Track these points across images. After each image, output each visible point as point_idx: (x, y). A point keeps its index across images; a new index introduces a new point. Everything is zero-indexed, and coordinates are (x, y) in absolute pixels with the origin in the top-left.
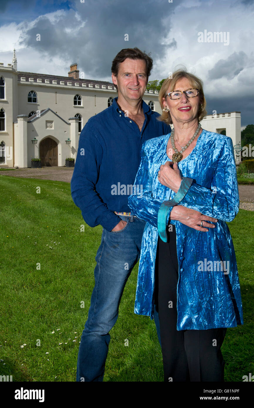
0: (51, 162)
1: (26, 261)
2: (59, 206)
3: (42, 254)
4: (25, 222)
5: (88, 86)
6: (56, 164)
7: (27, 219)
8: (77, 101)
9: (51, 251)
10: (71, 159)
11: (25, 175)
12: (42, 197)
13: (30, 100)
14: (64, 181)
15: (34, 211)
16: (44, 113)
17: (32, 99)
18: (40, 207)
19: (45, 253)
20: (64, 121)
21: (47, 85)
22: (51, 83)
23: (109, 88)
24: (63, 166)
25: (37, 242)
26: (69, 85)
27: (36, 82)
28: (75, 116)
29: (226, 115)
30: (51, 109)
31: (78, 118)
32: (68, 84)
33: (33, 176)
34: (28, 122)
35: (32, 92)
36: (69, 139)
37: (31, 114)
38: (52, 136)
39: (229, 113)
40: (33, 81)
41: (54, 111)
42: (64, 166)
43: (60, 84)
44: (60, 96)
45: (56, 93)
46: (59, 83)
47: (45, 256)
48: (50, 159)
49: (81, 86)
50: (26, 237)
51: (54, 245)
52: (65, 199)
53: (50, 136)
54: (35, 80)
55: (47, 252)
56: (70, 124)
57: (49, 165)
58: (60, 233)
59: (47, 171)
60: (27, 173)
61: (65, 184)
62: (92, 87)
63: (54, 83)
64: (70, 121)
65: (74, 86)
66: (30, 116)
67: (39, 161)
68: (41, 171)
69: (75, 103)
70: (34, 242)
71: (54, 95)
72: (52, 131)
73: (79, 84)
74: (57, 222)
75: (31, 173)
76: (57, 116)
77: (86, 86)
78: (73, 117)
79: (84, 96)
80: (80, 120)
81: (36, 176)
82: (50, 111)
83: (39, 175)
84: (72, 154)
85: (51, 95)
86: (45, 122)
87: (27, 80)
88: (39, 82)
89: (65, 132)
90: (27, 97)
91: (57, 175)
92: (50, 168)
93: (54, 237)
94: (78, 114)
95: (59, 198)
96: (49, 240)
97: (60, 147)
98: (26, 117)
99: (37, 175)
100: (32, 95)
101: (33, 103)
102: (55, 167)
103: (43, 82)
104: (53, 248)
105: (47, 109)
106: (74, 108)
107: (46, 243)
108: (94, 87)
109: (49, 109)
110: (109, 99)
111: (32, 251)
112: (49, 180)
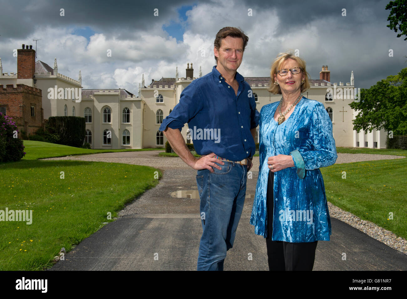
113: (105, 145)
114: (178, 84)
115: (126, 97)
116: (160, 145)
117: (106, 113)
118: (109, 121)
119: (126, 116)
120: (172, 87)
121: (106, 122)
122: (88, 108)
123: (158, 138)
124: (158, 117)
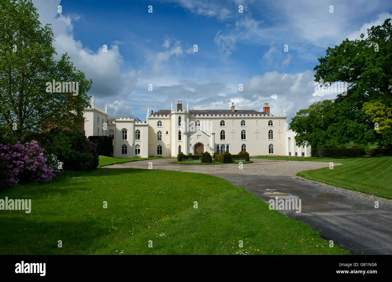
5: (228, 116)
8: (222, 124)
20: (207, 135)
21: (205, 117)
23: (242, 116)
26: (218, 116)
34: (188, 136)
36: (208, 144)
40: (198, 116)
45: (210, 120)
46: (212, 116)
49: (224, 116)
53: (199, 142)
56: (210, 136)
63: (209, 116)
65: (221, 116)
76: (203, 132)
86: (197, 136)
87: (195, 115)
88: (201, 116)
89: (207, 140)
94: (222, 131)
97: (205, 147)
108: (233, 116)
110: (242, 122)
113: (123, 155)
114: (172, 114)
115: (138, 122)
116: (159, 155)
117: (124, 133)
118: (126, 138)
119: (137, 135)
120: (168, 116)
121: (124, 139)
122: (112, 130)
123: (158, 150)
124: (158, 136)
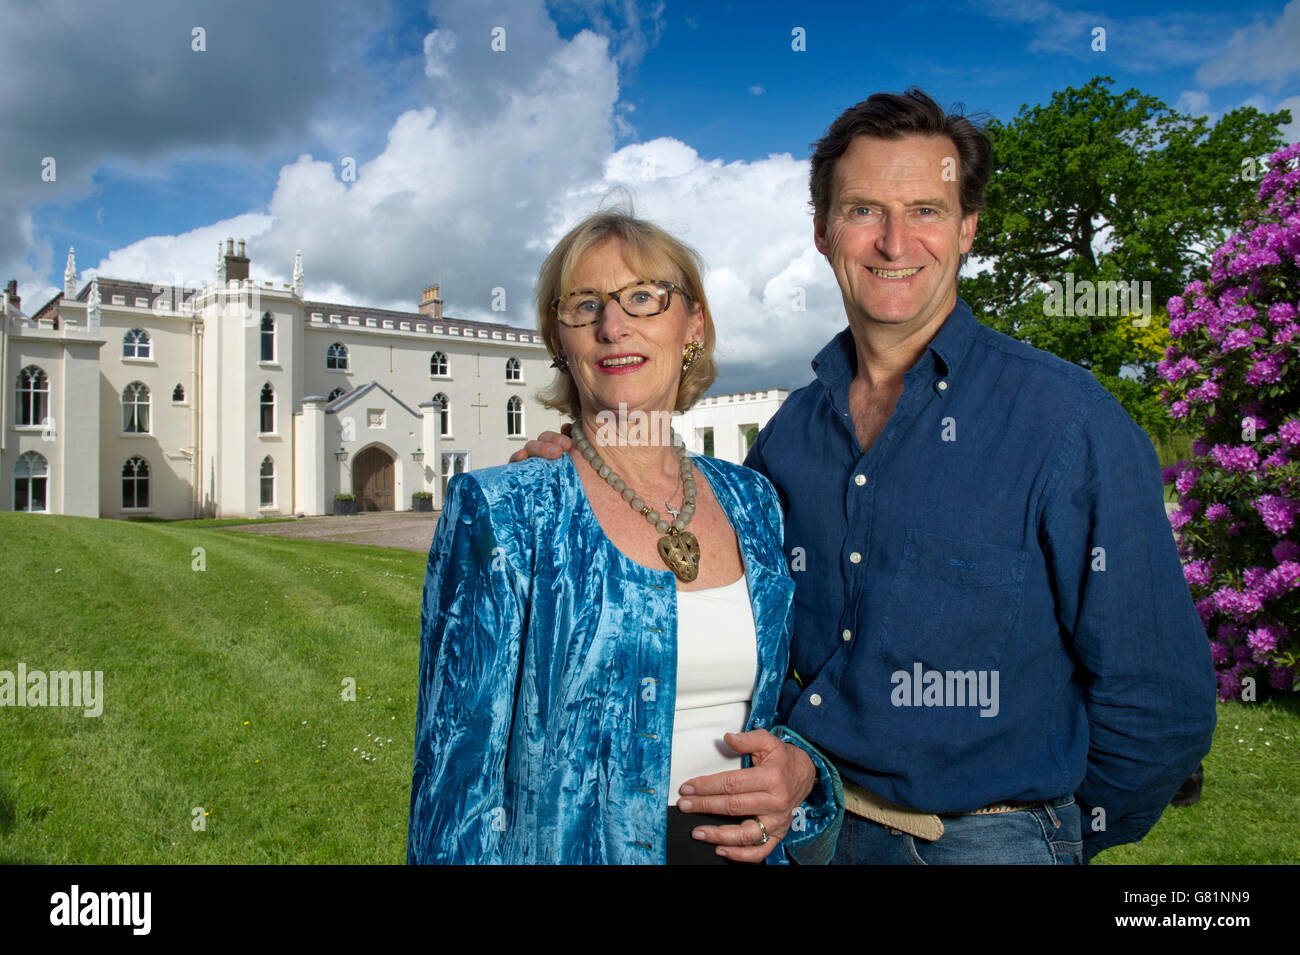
0: (379, 502)
1: (292, 807)
2: (393, 624)
3: (339, 781)
4: (299, 673)
5: (461, 334)
6: (390, 506)
7: (306, 665)
8: (437, 366)
9: (366, 768)
10: (425, 493)
11: (318, 532)
12: (351, 598)
13: (331, 364)
14: (406, 546)
15: (327, 639)
16: (362, 391)
17: (337, 362)
18: (342, 625)
19: (347, 776)
20: (409, 409)
21: (372, 330)
22: (380, 325)
23: (508, 338)
24: (407, 509)
25: (329, 739)
26: (421, 331)
27: (346, 323)
28: (434, 399)
29: (759, 395)
30: (379, 383)
31: (439, 402)
32: (418, 329)
33: (336, 536)
34: (327, 413)
35: (337, 345)
36: (419, 450)
37: (335, 395)
38: (380, 443)
39: (765, 392)
40: (339, 321)
41: (385, 387)
42: (410, 511)
43: (399, 329)
44: (399, 354)
45: (391, 347)
46: (397, 327)
47: (348, 785)
48: (378, 495)
49: (446, 332)
50: (298, 723)
51: (374, 748)
52: (407, 600)
53: (376, 442)
54: (345, 320)
55: (355, 774)
56: (421, 417)
57: (373, 508)
58: (394, 706)
59: (370, 521)
60: (324, 528)
61: (408, 555)
62: (471, 334)
63: (387, 327)
64: (422, 411)
65: (432, 332)
66: (332, 398)
67: (351, 500)
68: (357, 522)
69: (434, 370)
70: (319, 738)
71: (385, 351)
72: (381, 432)
73: (443, 329)
74: (385, 670)
75: (333, 528)
76: (394, 398)
77: (457, 333)
78: (430, 400)
79: (454, 355)
80: (445, 407)
81: (344, 535)
82: (377, 388)
83: (351, 532)
84: (426, 483)
85: (380, 352)
86: (366, 413)
87: (326, 319)
88: (353, 324)
89: (411, 433)
90: (326, 357)
91: (392, 531)
92: (378, 514)
93: (376, 721)
94: (439, 395)
95: (394, 600)
96: (363, 730)
97: (399, 467)
98: (322, 401)
99: (347, 532)
100: (337, 353)
101: (338, 370)
102: (387, 513)
103: (363, 323)
104: (371, 758)
105: (369, 383)
106: (431, 382)
107: (352, 741)
108: (476, 335)
109: (375, 384)
110: (508, 363)
111: (311, 771)
112: (373, 546)
115: (32, 325)
116: (136, 509)
119: (30, 400)
123: (128, 485)
124: (128, 408)
